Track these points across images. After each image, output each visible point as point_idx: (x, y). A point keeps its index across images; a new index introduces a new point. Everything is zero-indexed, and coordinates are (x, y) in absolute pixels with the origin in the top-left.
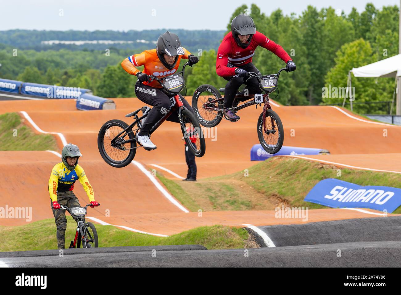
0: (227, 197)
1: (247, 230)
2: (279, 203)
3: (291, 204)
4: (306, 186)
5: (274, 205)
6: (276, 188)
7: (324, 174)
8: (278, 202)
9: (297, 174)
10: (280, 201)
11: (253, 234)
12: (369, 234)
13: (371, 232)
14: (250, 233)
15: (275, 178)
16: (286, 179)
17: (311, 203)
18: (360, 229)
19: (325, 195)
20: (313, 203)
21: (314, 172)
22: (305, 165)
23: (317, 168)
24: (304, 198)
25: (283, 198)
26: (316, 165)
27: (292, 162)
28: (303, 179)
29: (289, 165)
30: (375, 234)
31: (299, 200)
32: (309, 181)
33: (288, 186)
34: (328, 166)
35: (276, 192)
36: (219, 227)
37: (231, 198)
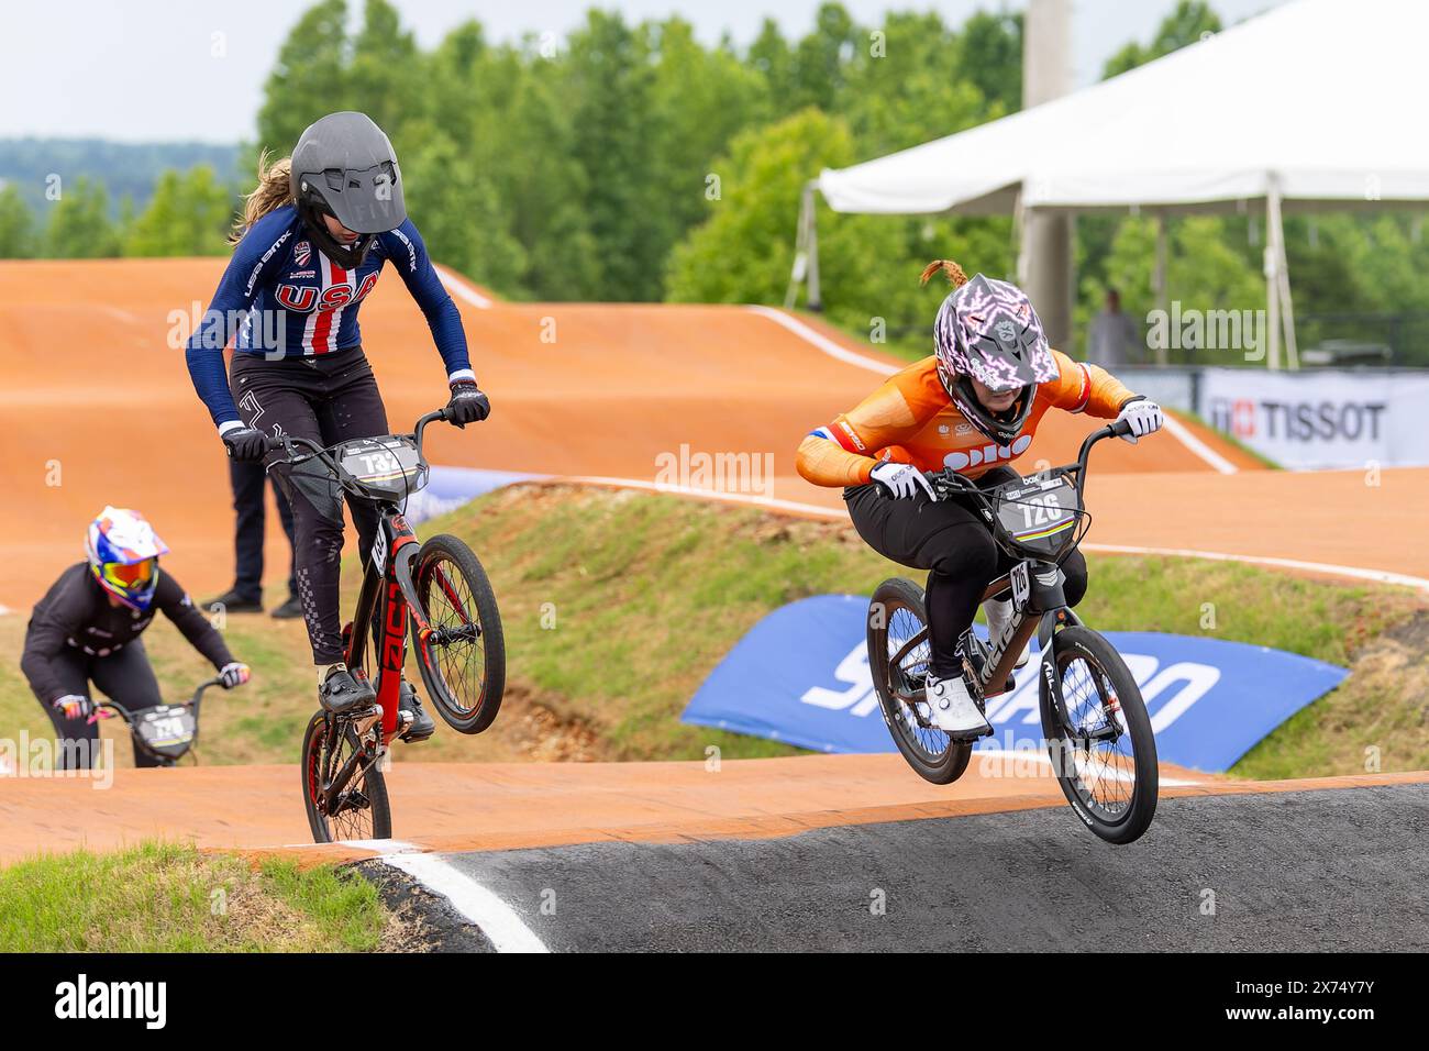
0: (246, 702)
1: (370, 879)
2: (542, 736)
3: (610, 742)
4: (693, 636)
5: (509, 747)
6: (522, 653)
7: (793, 570)
8: (536, 727)
9: (638, 574)
10: (545, 725)
11: (417, 911)
12: (1254, 912)
13: (1267, 896)
14: (392, 904)
15: (515, 602)
16: (580, 603)
17: (726, 732)
18: (1186, 870)
19: (805, 690)
20: (738, 735)
21: (736, 565)
22: (683, 528)
23: (751, 538)
24: (681, 707)
25: (564, 710)
26: (744, 524)
27: (605, 511)
28: (673, 604)
29: (590, 530)
30: (1297, 911)
31: (653, 719)
32: (710, 611)
33: (589, 639)
34: (816, 527)
35: (525, 672)
36: (167, 860)
37: (267, 705)
